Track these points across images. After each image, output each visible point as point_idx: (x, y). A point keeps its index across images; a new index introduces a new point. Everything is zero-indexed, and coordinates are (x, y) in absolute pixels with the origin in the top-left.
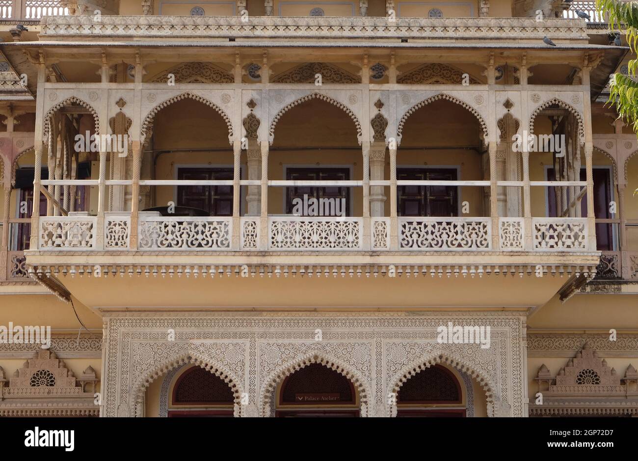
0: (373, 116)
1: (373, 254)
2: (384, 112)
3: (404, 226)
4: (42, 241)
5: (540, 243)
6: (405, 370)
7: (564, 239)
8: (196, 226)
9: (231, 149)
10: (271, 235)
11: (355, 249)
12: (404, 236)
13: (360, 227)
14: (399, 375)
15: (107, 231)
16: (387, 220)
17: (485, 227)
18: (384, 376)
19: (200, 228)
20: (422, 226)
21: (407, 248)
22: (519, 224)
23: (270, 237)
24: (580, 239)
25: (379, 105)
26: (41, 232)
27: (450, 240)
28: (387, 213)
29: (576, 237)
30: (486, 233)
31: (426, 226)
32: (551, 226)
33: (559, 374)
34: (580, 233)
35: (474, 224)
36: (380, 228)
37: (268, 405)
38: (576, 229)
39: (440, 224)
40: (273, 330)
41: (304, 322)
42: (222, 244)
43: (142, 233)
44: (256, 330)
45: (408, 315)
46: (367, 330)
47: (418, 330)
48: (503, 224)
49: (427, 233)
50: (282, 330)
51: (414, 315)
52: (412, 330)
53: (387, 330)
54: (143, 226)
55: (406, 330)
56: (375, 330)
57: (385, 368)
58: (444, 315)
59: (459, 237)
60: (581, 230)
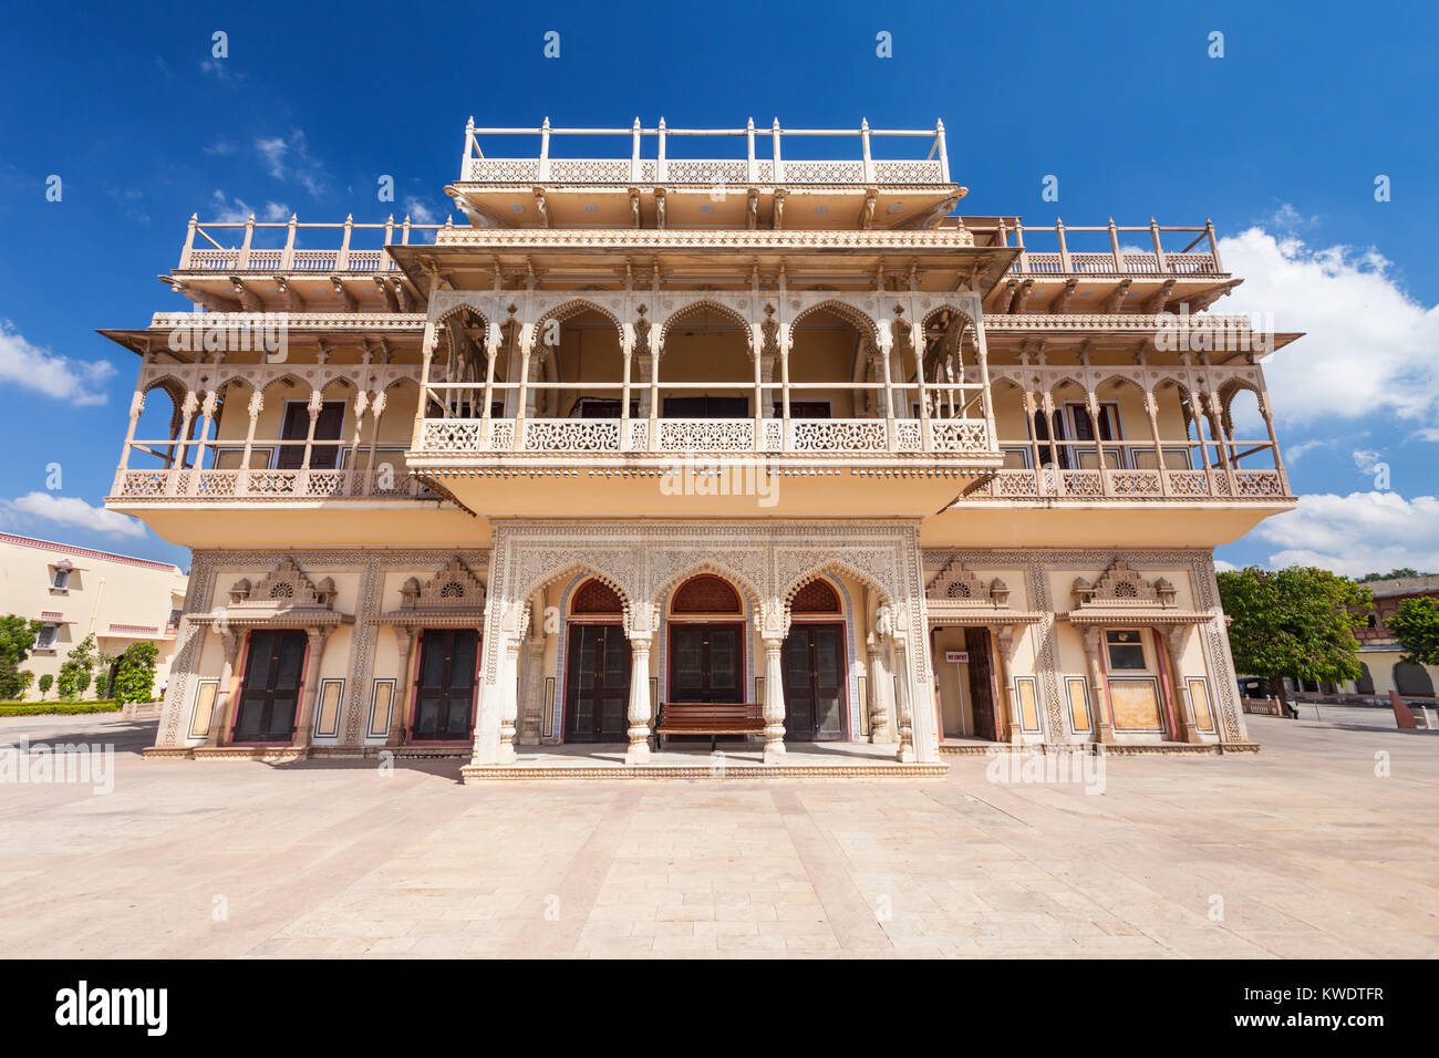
0: (763, 321)
3: (798, 428)
4: (424, 443)
5: (939, 445)
6: (798, 579)
8: (584, 428)
9: (620, 351)
10: (660, 437)
11: (749, 450)
12: (798, 438)
13: (753, 429)
14: (793, 584)
15: (492, 433)
16: (779, 421)
17: (881, 428)
18: (777, 585)
19: (588, 430)
20: (817, 428)
21: (802, 450)
22: (918, 426)
24: (981, 441)
25: (770, 310)
26: (425, 434)
27: (845, 441)
28: (778, 414)
29: (977, 438)
30: (883, 435)
31: (820, 428)
32: (950, 427)
34: (981, 434)
35: (870, 426)
36: (773, 430)
37: (657, 615)
38: (976, 430)
39: (835, 425)
40: (663, 538)
41: (695, 531)
42: (610, 445)
43: (529, 434)
44: (646, 538)
45: (800, 522)
46: (758, 538)
47: (810, 538)
48: (900, 426)
49: (822, 435)
50: (671, 538)
51: (807, 523)
52: (805, 538)
53: (779, 538)
54: (531, 428)
55: (798, 538)
56: (768, 538)
57: (777, 578)
58: (837, 523)
59: (855, 438)
60: (981, 431)
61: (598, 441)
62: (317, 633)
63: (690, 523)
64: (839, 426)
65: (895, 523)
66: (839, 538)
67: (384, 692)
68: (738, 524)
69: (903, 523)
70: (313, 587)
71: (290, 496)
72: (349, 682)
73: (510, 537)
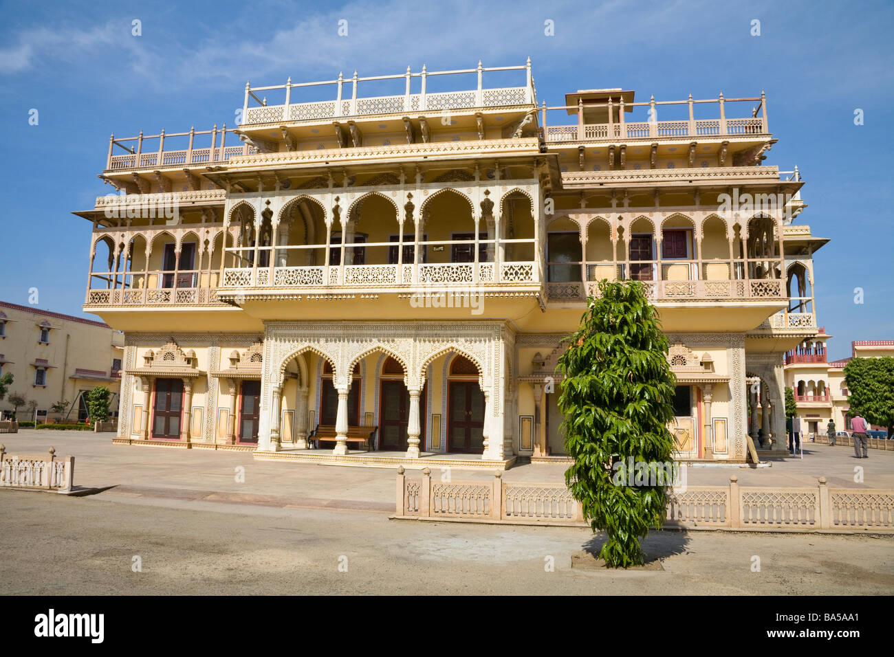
0: (406, 203)
1: (403, 286)
2: (412, 201)
3: (422, 269)
4: (225, 282)
7: (519, 275)
8: (305, 272)
10: (345, 276)
11: (393, 283)
12: (422, 275)
13: (397, 270)
15: (258, 276)
16: (410, 265)
17: (470, 268)
19: (307, 273)
20: (433, 269)
21: (423, 283)
22: (491, 266)
23: (345, 277)
24: (529, 275)
25: (410, 196)
26: (225, 276)
27: (449, 277)
29: (527, 273)
30: (471, 272)
31: (435, 269)
32: (511, 267)
33: (547, 359)
34: (529, 271)
35: (464, 267)
36: (408, 271)
38: (527, 269)
39: (443, 267)
40: (355, 332)
41: (372, 328)
42: (318, 281)
43: (277, 276)
44: (345, 332)
45: (433, 322)
46: (408, 332)
47: (439, 332)
48: (482, 267)
49: (435, 273)
50: (359, 332)
51: (437, 323)
52: (435, 332)
53: (420, 332)
54: (277, 272)
55: (431, 332)
56: (413, 332)
57: (418, 355)
58: (454, 323)
59: (455, 275)
60: (530, 269)
61: (312, 279)
62: (188, 381)
63: (370, 323)
64: (446, 268)
65: (489, 323)
66: (455, 332)
67: (224, 415)
68: (397, 324)
69: (494, 323)
70: (184, 354)
71: (168, 303)
72: (206, 409)
73: (274, 331)
